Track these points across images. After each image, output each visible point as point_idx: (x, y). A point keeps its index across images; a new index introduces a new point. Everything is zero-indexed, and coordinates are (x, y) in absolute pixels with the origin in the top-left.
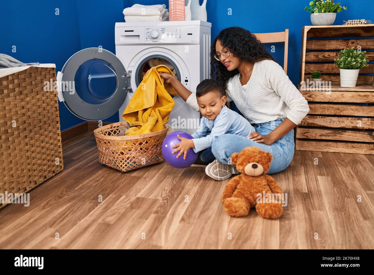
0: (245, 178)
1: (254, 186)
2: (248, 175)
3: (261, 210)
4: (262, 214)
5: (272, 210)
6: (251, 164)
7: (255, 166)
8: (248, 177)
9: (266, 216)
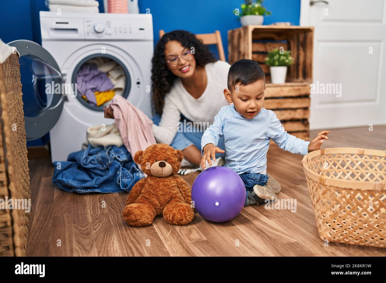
0: (151, 180)
1: (161, 188)
2: (154, 176)
3: (168, 216)
4: (170, 219)
5: (181, 214)
6: (158, 162)
7: (162, 165)
8: (155, 178)
9: (174, 222)
